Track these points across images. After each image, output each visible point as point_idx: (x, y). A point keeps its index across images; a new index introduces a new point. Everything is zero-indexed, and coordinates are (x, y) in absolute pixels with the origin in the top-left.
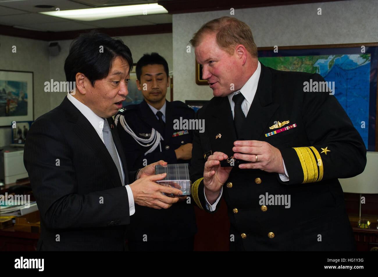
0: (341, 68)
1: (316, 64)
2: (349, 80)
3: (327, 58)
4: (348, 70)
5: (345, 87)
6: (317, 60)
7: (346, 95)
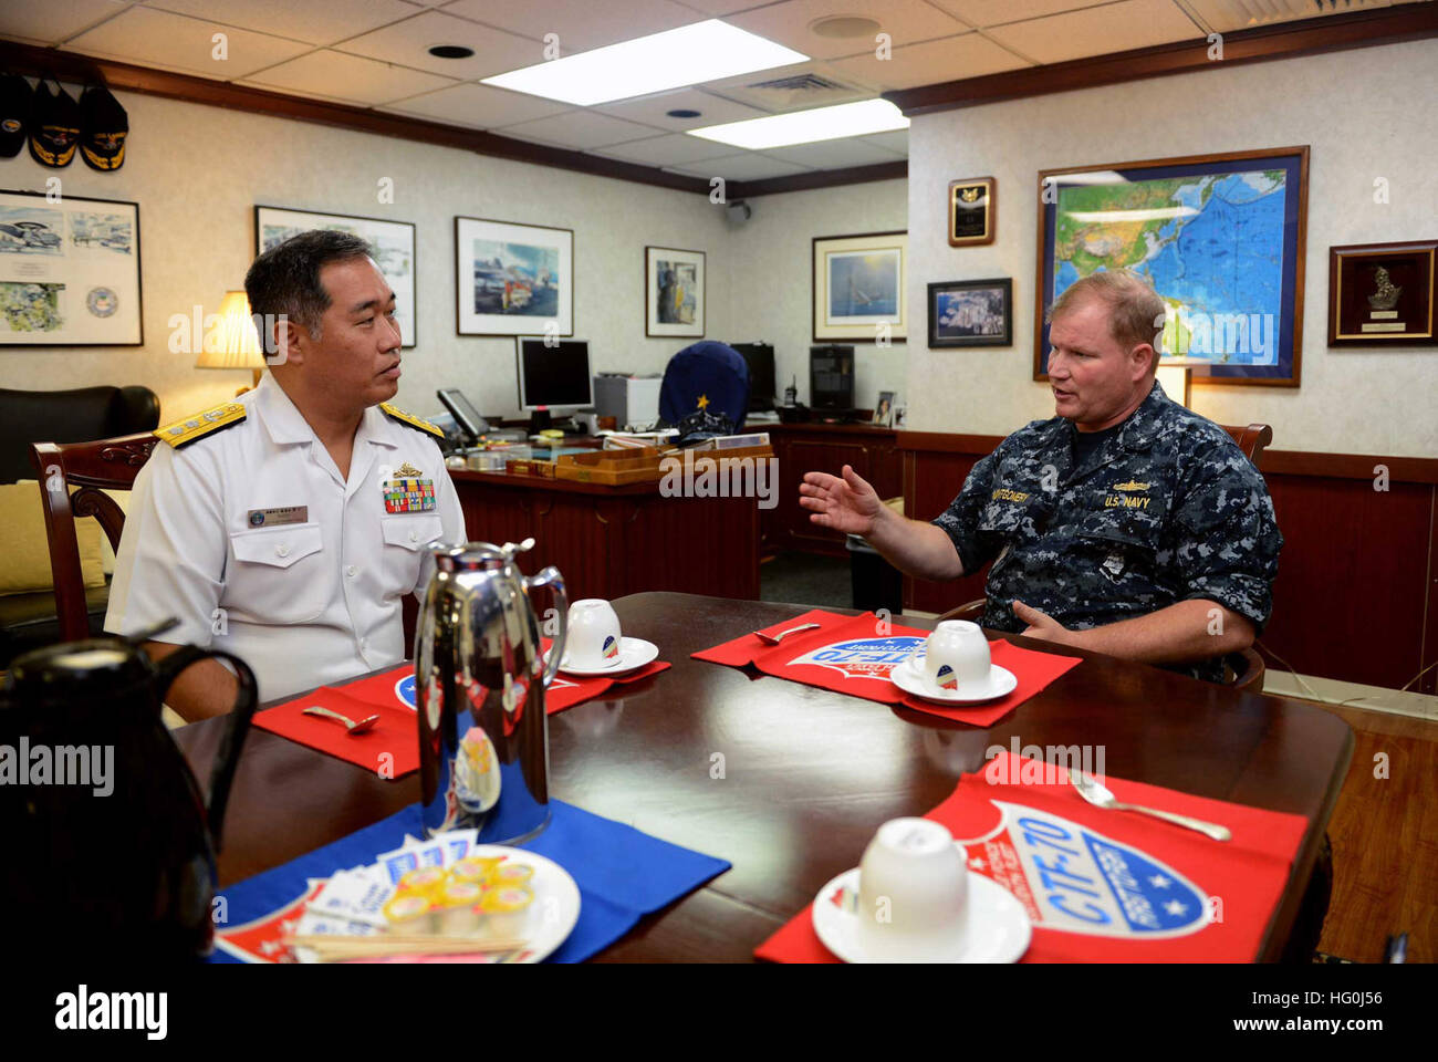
0: (1226, 202)
1: (1177, 194)
2: (1241, 225)
3: (1197, 183)
4: (1239, 205)
5: (1234, 238)
6: (1179, 187)
7: (1236, 255)
